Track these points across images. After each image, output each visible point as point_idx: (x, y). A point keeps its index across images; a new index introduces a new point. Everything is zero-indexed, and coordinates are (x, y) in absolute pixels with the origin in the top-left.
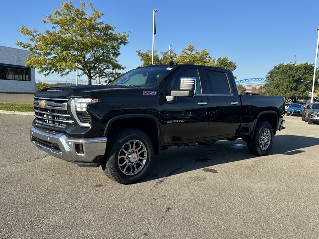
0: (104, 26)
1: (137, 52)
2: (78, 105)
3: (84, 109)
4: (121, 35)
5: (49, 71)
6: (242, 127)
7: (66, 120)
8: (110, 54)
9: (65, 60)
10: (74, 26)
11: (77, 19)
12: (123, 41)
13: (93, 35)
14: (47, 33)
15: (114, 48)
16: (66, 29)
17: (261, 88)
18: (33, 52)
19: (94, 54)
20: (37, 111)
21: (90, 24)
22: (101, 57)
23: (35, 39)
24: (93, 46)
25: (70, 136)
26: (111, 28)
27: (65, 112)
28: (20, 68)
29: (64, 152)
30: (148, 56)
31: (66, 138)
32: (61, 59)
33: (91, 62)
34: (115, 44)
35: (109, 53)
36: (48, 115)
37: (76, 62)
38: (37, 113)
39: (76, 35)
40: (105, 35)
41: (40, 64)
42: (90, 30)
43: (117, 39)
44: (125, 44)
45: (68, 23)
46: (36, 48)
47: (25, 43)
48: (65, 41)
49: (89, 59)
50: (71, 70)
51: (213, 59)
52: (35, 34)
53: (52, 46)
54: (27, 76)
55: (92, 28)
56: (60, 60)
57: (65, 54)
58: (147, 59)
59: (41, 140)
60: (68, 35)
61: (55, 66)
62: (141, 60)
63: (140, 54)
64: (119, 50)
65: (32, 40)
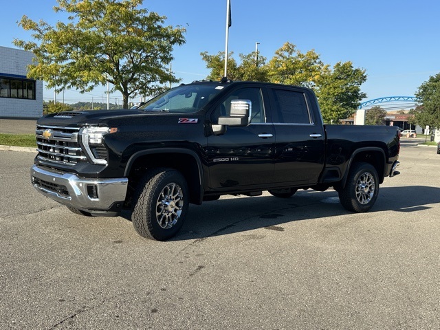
0: (147, 15)
1: (202, 54)
2: (92, 136)
3: (99, 141)
4: (175, 29)
5: (63, 85)
6: (327, 169)
7: (77, 155)
8: (157, 58)
9: (87, 67)
10: (102, 15)
11: (107, 5)
12: (177, 39)
13: (130, 30)
14: (60, 26)
15: (163, 49)
16: (89, 20)
17: (412, 112)
18: (40, 55)
19: (132, 58)
20: (40, 143)
21: (126, 13)
22: (144, 64)
23: (42, 36)
24: (131, 46)
25: (81, 176)
26: (159, 18)
27: (75, 145)
28: (20, 80)
29: (74, 197)
30: (218, 61)
31: (77, 178)
32: (81, 67)
33: (129, 72)
34: (165, 43)
35: (155, 57)
36: (54, 149)
37: (104, 72)
38: (40, 147)
39: (104, 29)
40: (150, 29)
41: (50, 74)
42: (126, 22)
43: (168, 36)
44: (180, 44)
45: (93, 11)
46: (43, 49)
47: (27, 42)
48: (88, 38)
49: (124, 67)
50: (97, 83)
51: (325, 65)
52: (42, 28)
53: (69, 46)
54: (31, 92)
55: (130, 18)
56: (80, 69)
57: (87, 60)
58: (218, 65)
59: (44, 182)
60: (92, 30)
61: (73, 78)
62: (208, 67)
63: (206, 58)
64: (171, 53)
65: (38, 37)
